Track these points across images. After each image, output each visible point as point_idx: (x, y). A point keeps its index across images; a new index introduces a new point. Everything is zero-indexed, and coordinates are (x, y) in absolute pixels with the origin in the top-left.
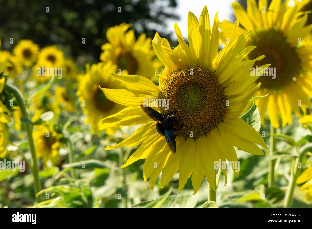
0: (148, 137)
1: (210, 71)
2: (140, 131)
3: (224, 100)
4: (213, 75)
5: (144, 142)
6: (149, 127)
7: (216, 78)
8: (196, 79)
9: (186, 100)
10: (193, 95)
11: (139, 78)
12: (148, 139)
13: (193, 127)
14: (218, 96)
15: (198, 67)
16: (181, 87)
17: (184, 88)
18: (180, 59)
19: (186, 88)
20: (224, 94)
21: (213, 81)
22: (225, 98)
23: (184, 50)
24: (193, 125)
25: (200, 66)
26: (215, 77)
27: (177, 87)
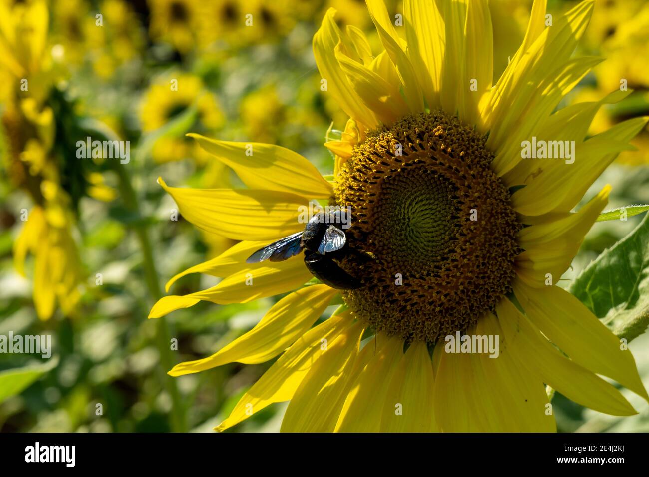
0: (300, 335)
1: (471, 135)
2: (277, 315)
3: (514, 228)
4: (481, 148)
5: (288, 349)
6: (303, 303)
7: (490, 158)
8: (428, 162)
9: (401, 224)
10: (422, 210)
11: (276, 153)
12: (300, 339)
13: (420, 313)
14: (492, 215)
15: (437, 121)
16: (388, 185)
17: (395, 187)
18: (384, 94)
19: (401, 186)
20: (514, 210)
21: (478, 166)
22: (516, 223)
23: (397, 66)
24: (421, 307)
25: (441, 119)
26: (487, 156)
27: (376, 185)
